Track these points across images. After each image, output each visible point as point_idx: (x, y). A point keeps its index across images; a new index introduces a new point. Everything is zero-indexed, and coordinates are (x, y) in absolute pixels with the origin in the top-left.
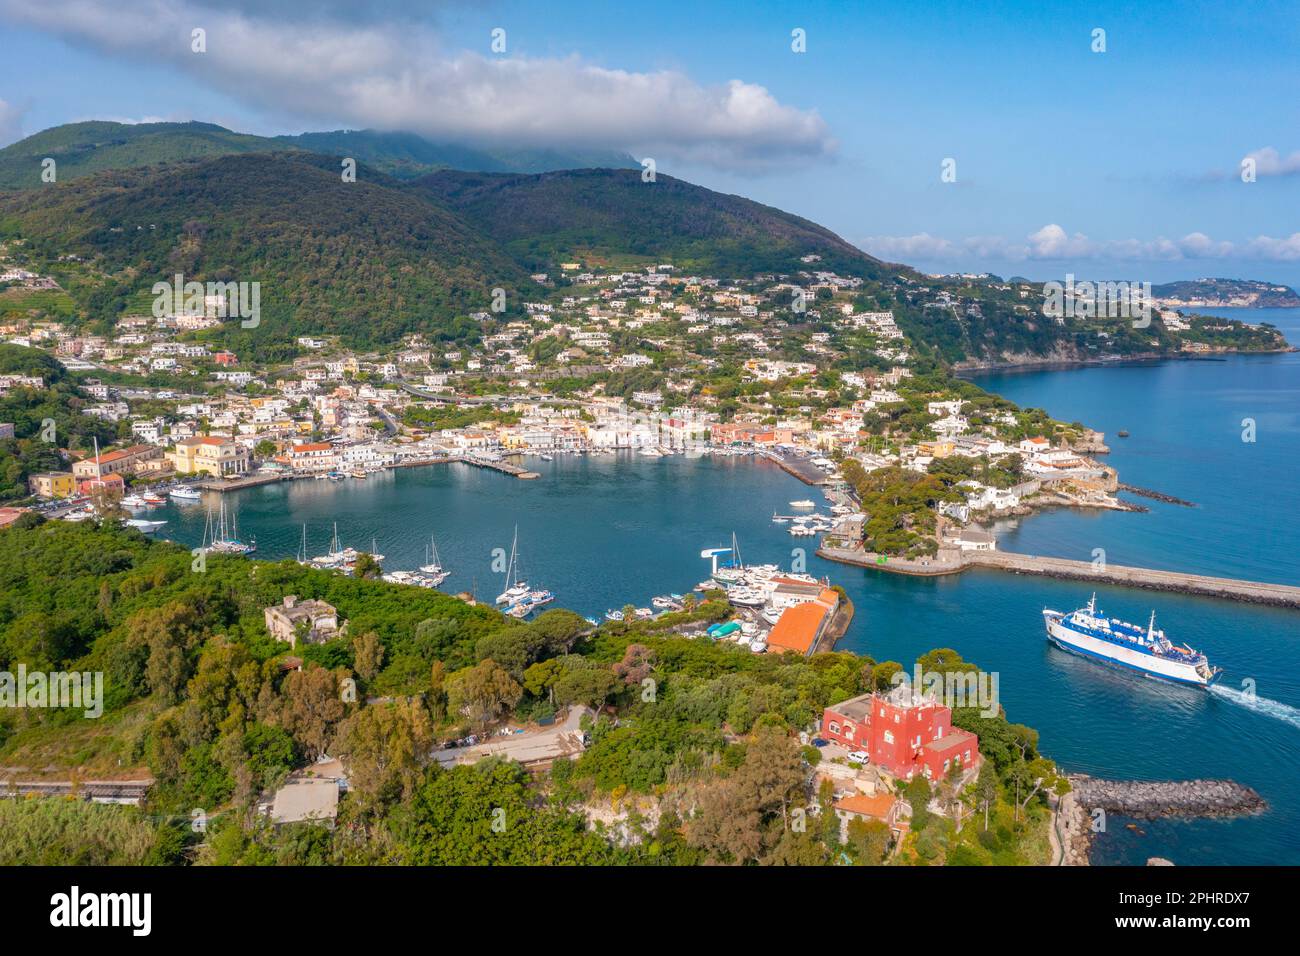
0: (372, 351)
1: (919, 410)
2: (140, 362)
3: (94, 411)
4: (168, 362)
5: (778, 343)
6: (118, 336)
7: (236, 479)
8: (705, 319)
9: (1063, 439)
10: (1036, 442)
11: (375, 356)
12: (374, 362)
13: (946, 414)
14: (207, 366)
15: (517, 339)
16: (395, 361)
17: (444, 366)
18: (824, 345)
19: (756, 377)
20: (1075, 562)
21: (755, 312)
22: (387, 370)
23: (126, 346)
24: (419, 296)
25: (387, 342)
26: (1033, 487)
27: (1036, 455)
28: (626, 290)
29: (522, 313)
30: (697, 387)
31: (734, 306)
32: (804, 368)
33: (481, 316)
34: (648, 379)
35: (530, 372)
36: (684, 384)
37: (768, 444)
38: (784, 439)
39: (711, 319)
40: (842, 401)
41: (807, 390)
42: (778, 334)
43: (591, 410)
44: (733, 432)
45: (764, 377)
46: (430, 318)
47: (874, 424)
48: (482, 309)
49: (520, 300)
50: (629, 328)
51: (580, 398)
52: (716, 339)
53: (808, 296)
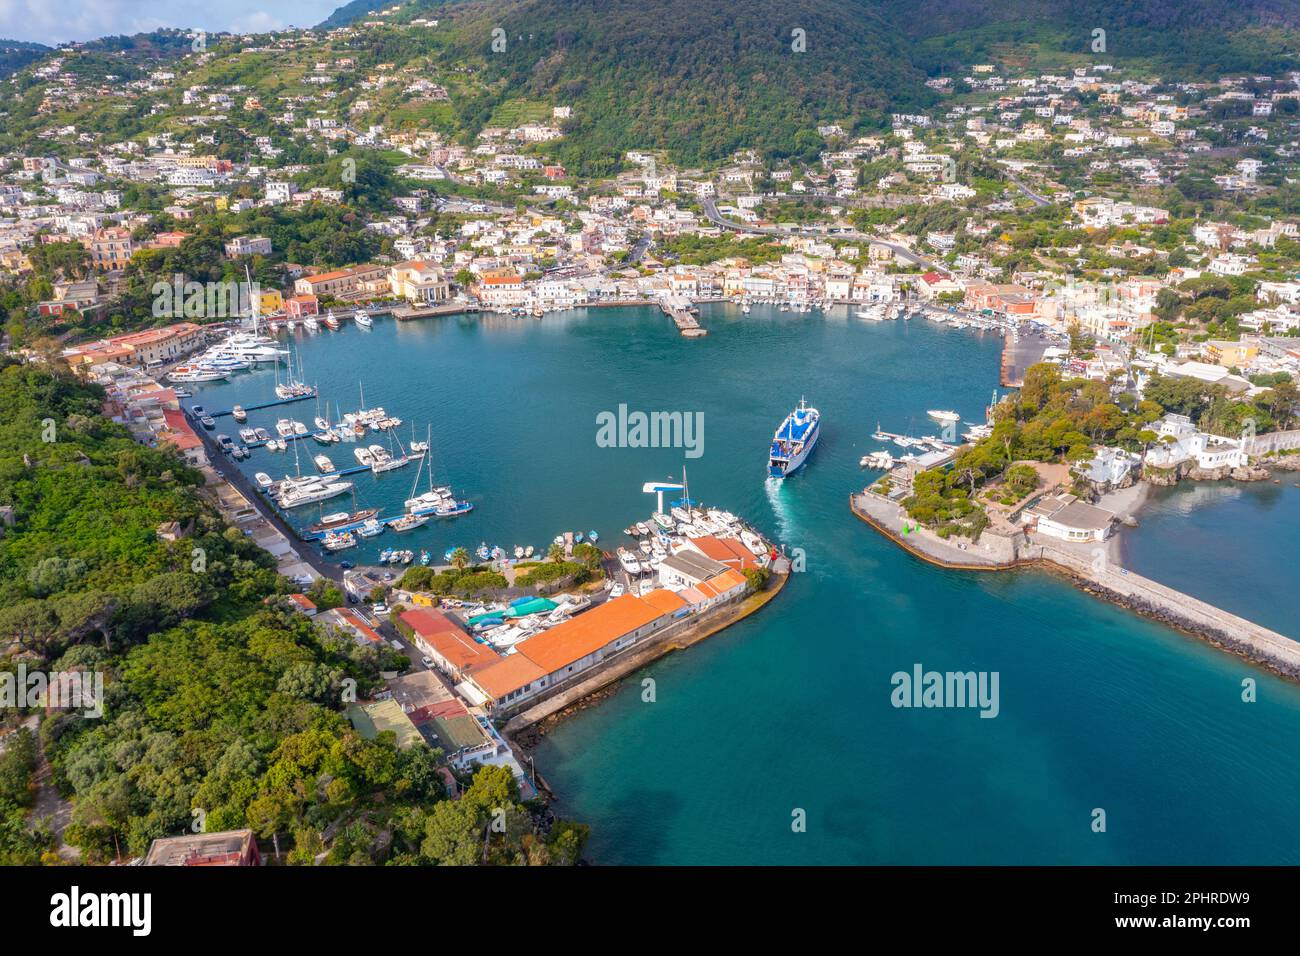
0: (698, 167)
1: (1243, 292)
2: (480, 173)
3: (378, 226)
4: (500, 173)
5: (1177, 173)
6: (476, 147)
7: (422, 307)
8: (1097, 138)
11: (698, 173)
12: (695, 180)
13: (1275, 301)
14: (531, 179)
15: (860, 157)
16: (717, 179)
17: (765, 186)
18: (1249, 176)
19: (1082, 221)
21: (1172, 130)
22: (704, 189)
23: (480, 156)
24: (765, 108)
25: (715, 158)
28: (1028, 98)
29: (882, 126)
30: (997, 232)
31: (1147, 122)
32: (1146, 215)
33: (832, 130)
34: (950, 218)
35: (847, 198)
36: (986, 226)
37: (1024, 316)
38: (1046, 314)
39: (1104, 138)
40: (1158, 267)
41: (1128, 245)
42: (1185, 160)
43: (873, 251)
44: (986, 298)
45: (1089, 223)
46: (769, 132)
47: (1168, 306)
48: (837, 122)
49: (889, 111)
50: (996, 147)
51: (876, 233)
52: (1094, 164)
53: (1262, 108)
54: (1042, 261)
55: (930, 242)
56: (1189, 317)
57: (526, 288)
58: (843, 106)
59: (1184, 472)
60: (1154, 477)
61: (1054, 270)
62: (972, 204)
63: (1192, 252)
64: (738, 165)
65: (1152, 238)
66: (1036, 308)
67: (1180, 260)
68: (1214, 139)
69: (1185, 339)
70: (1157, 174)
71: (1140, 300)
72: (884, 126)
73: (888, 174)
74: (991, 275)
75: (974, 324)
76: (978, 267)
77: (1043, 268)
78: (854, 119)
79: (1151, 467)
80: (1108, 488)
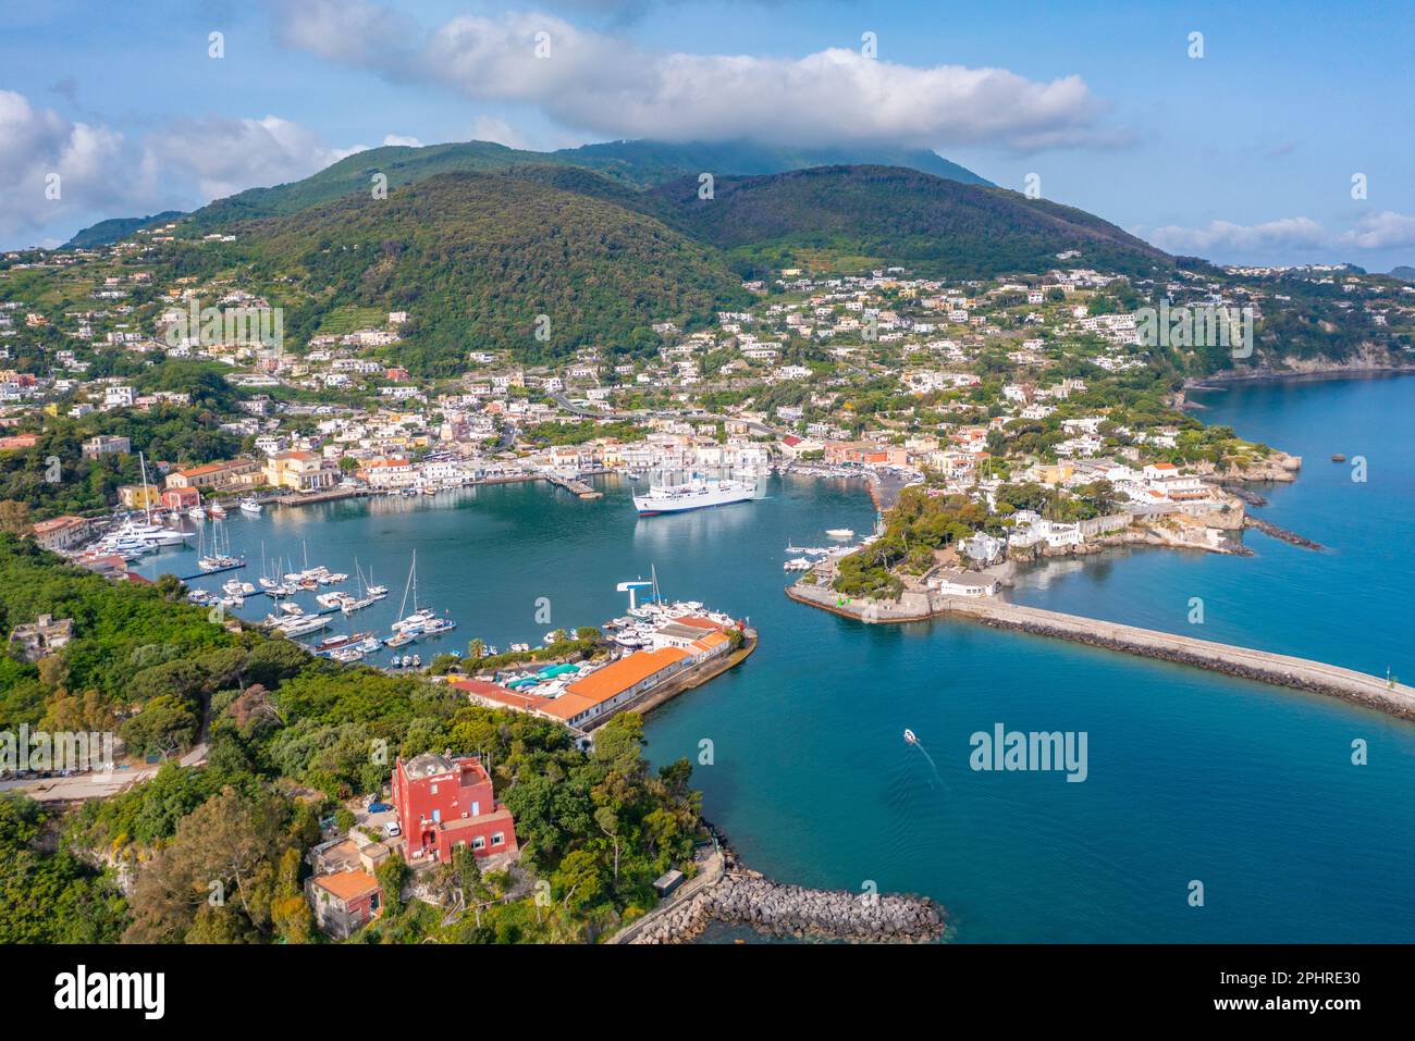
0: (542, 365)
1: (1053, 428)
2: (318, 378)
3: (233, 426)
4: (340, 377)
5: (977, 352)
6: (308, 353)
7: (310, 493)
8: (904, 326)
10: (1159, 468)
11: (544, 370)
12: (541, 376)
13: (1079, 433)
14: (375, 382)
15: (697, 350)
16: (562, 375)
17: (611, 379)
18: (1035, 353)
19: (910, 389)
20: (1058, 615)
21: (966, 317)
22: (551, 385)
23: (314, 362)
24: (600, 308)
25: (558, 355)
26: (1118, 521)
27: (1152, 483)
28: (838, 296)
29: (711, 323)
30: (840, 401)
31: (944, 311)
32: (963, 380)
33: (666, 328)
34: (795, 393)
35: (693, 386)
36: (828, 398)
37: (879, 464)
38: (896, 460)
39: (910, 326)
40: (982, 418)
41: (953, 404)
42: (982, 341)
43: (730, 427)
44: (844, 452)
45: (916, 390)
46: (607, 330)
47: (997, 444)
48: (669, 320)
49: (715, 309)
50: (818, 337)
51: (727, 413)
52: (907, 347)
53: (1035, 298)
54: (883, 421)
55: (779, 415)
56: (1015, 451)
57: (414, 470)
58: (674, 305)
59: (1039, 551)
60: (1018, 556)
61: (895, 429)
62: (812, 380)
63: (1006, 406)
64: (582, 361)
65: (970, 398)
66: (888, 457)
67: (997, 412)
68: (1000, 323)
69: (1015, 468)
70: (961, 353)
71: (975, 444)
72: (712, 322)
73: (728, 362)
74: (842, 437)
75: (837, 474)
76: (829, 432)
77: (886, 428)
78: (685, 317)
79: (1015, 548)
80: (985, 564)
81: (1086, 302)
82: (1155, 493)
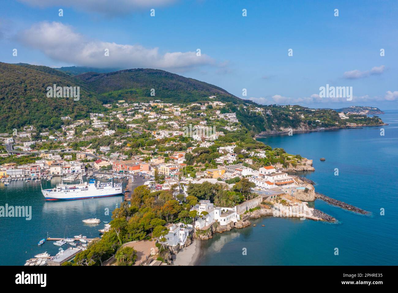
0: (6, 132)
1: (214, 151)
8: (158, 117)
9: (290, 164)
10: (267, 169)
11: (6, 134)
13: (226, 153)
15: (77, 126)
17: (37, 138)
18: (204, 125)
19: (155, 137)
21: (180, 114)
22: (9, 140)
24: (38, 110)
26: (256, 202)
27: (266, 177)
28: (136, 108)
29: (86, 117)
30: (125, 143)
31: (172, 112)
32: (176, 133)
33: (64, 118)
34: (108, 141)
35: (70, 139)
36: (121, 142)
37: (136, 171)
38: (144, 169)
39: (160, 117)
40: (183, 148)
41: (172, 143)
42: (185, 121)
43: (78, 156)
44: (120, 166)
45: (158, 138)
46: (39, 119)
47: (190, 159)
48: (68, 115)
49: (89, 112)
50: (126, 121)
51: (81, 150)
52: (158, 124)
53: (203, 108)
54: (142, 151)
55: (101, 150)
56: (198, 162)
58: (70, 110)
59: (214, 229)
60: (201, 236)
61: (147, 154)
62: (115, 135)
63: (194, 143)
64: (25, 131)
65: (179, 140)
66: (140, 167)
67: (190, 145)
68: (192, 116)
69: (198, 171)
70: (178, 125)
71: (180, 160)
72: (87, 116)
73: (86, 130)
74: (124, 158)
75: (115, 177)
76: (119, 157)
77: (143, 154)
78: (75, 114)
79: (199, 230)
81: (220, 109)
82: (269, 183)
